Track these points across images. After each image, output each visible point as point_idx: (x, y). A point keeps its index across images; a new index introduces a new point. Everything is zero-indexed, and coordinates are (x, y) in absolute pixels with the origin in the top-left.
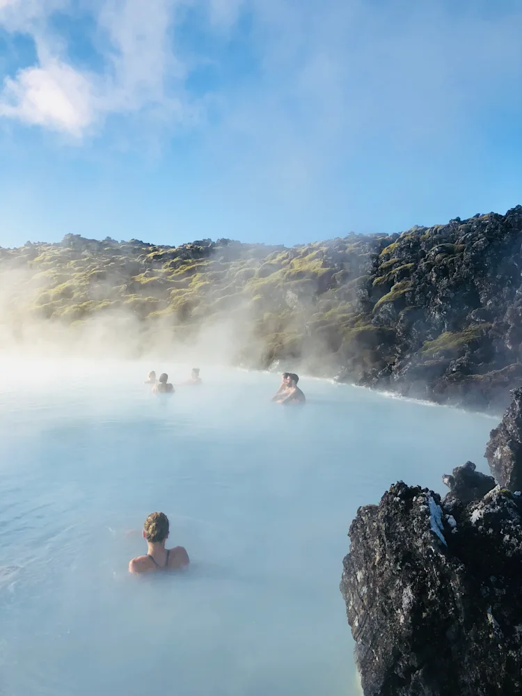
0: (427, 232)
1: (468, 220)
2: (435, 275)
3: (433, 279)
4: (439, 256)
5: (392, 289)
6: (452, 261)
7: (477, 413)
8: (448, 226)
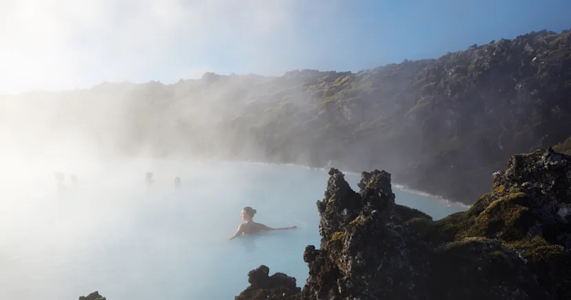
0: (452, 57)
1: (482, 46)
2: (450, 91)
3: (449, 94)
4: (455, 75)
5: (418, 102)
6: (464, 79)
7: (458, 203)
8: (467, 51)
